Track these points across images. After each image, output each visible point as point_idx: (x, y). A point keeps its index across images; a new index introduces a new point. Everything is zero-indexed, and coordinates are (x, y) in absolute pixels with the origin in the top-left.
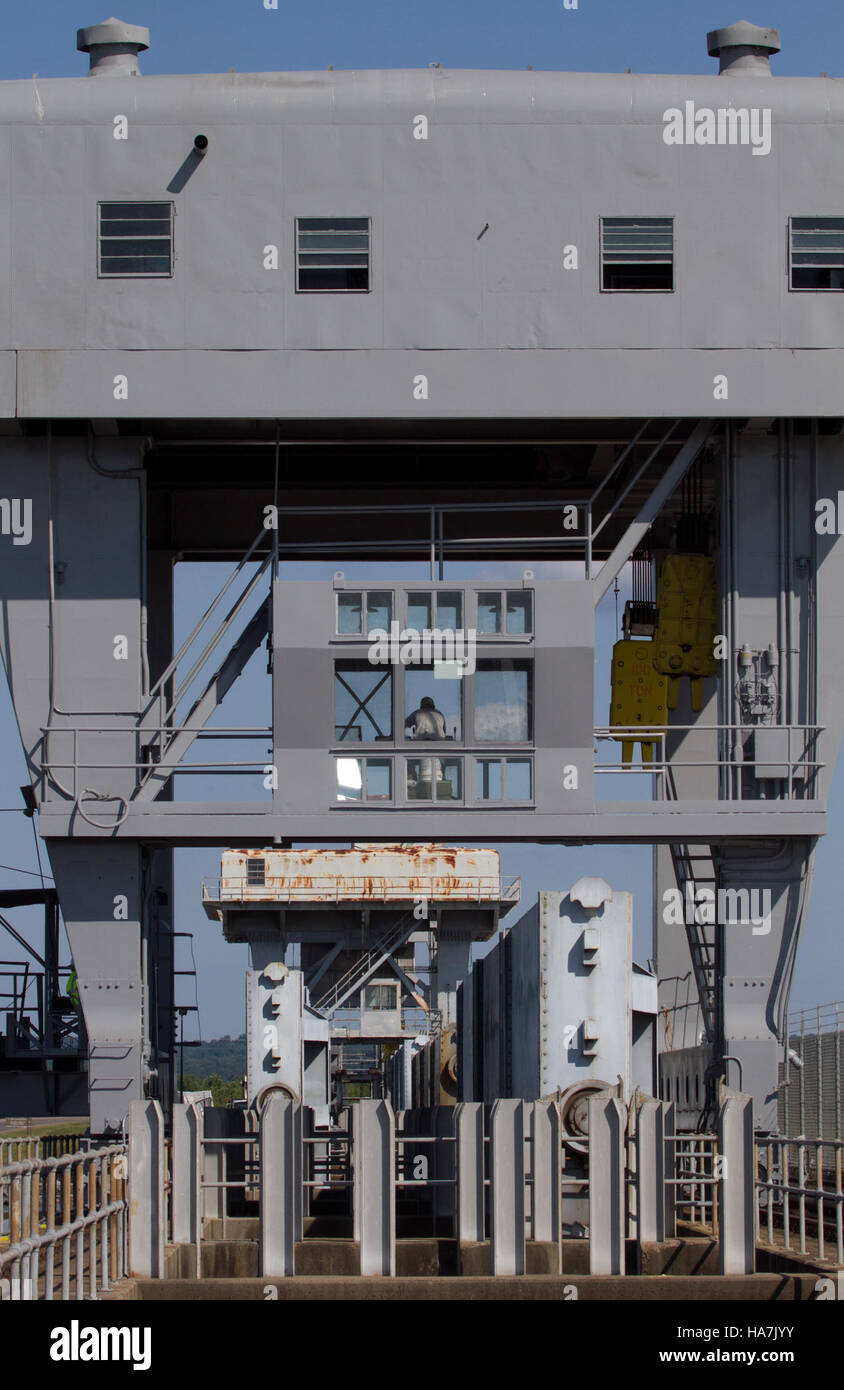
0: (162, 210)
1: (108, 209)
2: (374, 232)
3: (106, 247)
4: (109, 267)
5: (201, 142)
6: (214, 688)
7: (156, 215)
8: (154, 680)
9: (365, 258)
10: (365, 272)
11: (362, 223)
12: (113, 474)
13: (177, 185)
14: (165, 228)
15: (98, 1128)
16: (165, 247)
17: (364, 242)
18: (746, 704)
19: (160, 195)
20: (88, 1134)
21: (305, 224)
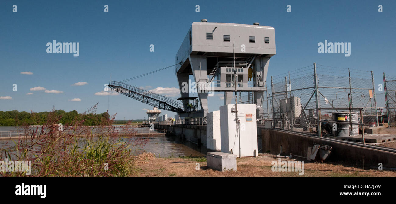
0: (212, 34)
1: (207, 33)
3: (207, 37)
5: (216, 28)
7: (211, 34)
10: (229, 40)
11: (229, 36)
13: (213, 32)
14: (212, 35)
16: (212, 37)
19: (211, 32)
21: (224, 35)
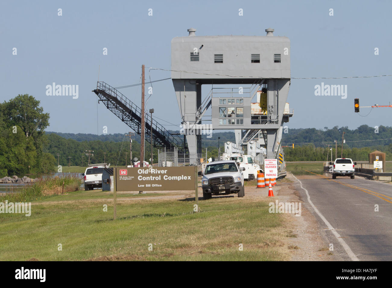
0: (198, 53)
1: (191, 53)
2: (224, 56)
3: (191, 58)
4: (192, 60)
5: (202, 46)
6: (206, 108)
8: (197, 109)
9: (222, 59)
10: (222, 61)
11: (222, 55)
12: (192, 84)
13: (200, 50)
14: (198, 55)
15: (190, 164)
16: (199, 58)
17: (222, 57)
18: (270, 112)
20: (189, 165)
21: (215, 55)
